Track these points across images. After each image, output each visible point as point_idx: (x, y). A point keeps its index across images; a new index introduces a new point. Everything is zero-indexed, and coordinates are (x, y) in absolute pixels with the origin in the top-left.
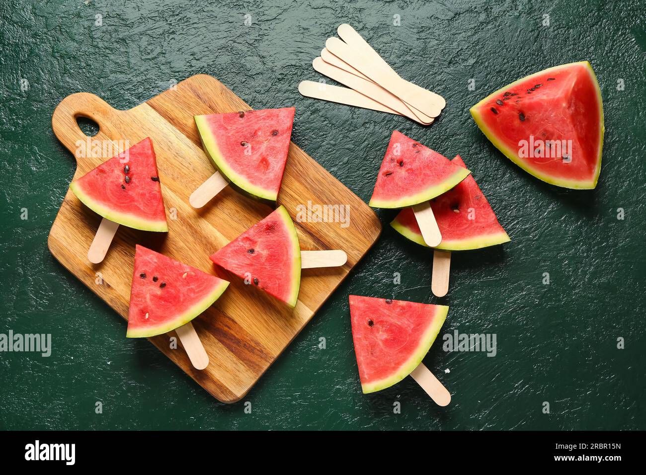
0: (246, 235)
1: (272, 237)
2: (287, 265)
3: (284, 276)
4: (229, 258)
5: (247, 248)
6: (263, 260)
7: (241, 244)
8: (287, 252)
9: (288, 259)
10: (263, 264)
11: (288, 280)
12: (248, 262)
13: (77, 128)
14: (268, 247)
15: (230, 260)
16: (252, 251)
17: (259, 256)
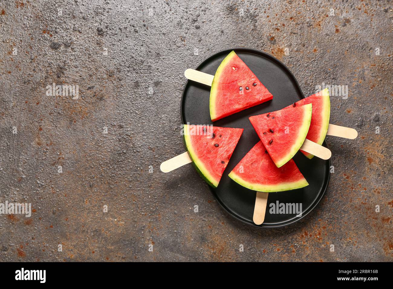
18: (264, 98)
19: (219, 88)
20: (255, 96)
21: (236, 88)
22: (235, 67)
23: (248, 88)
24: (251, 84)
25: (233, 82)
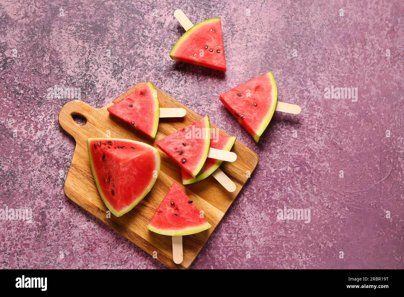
0: (129, 97)
1: (143, 99)
2: (151, 115)
3: (149, 120)
4: (118, 109)
5: (129, 104)
6: (137, 111)
7: (125, 101)
8: (152, 107)
9: (152, 111)
10: (137, 114)
11: (151, 123)
12: (128, 112)
13: (73, 121)
14: (141, 104)
15: (118, 111)
16: (132, 106)
17: (135, 109)
18: (218, 66)
19: (191, 37)
20: (213, 59)
21: (203, 44)
22: (213, 30)
23: (211, 50)
24: (216, 49)
25: (204, 39)
